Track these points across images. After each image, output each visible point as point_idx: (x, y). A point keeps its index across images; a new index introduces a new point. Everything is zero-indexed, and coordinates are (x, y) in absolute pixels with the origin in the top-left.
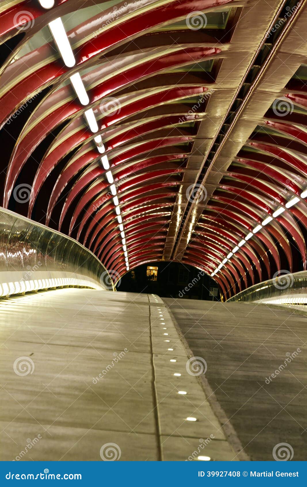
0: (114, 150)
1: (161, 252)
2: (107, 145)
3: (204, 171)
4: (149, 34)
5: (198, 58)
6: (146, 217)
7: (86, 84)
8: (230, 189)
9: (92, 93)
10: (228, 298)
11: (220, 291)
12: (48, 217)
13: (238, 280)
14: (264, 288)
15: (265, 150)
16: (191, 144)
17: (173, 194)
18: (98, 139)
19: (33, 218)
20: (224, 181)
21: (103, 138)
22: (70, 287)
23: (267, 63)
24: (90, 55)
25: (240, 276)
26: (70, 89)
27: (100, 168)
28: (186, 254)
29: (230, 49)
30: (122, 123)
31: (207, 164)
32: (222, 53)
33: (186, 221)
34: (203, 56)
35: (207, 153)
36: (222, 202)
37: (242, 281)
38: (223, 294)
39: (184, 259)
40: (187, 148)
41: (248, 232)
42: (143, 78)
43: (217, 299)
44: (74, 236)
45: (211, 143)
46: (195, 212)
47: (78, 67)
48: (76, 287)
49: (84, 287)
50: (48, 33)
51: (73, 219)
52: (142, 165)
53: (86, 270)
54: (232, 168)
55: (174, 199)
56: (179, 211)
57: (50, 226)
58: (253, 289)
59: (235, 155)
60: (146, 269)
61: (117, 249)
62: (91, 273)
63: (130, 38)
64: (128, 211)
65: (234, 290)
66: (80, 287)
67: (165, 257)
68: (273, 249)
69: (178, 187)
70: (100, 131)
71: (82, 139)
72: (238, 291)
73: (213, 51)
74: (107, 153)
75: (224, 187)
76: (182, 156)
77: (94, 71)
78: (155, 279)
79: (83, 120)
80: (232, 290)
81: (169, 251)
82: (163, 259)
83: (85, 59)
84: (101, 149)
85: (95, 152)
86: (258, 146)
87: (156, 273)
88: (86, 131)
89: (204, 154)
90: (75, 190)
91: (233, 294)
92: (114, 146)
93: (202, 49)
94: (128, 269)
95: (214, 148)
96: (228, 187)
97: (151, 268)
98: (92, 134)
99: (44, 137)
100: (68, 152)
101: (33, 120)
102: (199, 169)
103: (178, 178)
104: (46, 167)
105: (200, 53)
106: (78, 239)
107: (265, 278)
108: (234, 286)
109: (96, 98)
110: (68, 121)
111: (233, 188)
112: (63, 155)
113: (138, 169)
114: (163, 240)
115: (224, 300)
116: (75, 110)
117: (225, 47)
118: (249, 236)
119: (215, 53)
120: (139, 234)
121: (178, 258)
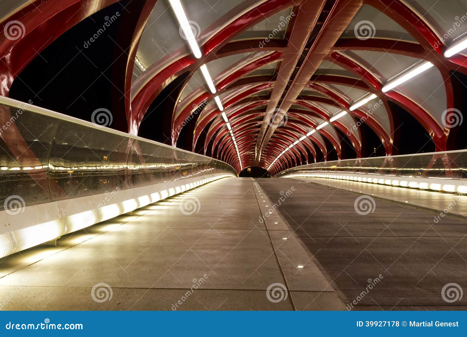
0: (236, 135)
1: (252, 164)
2: (234, 133)
3: (263, 139)
4: (245, 99)
5: (260, 105)
6: (246, 154)
7: (227, 115)
8: (272, 144)
9: (229, 118)
10: (273, 176)
11: (270, 174)
12: (218, 156)
13: (276, 171)
14: (283, 173)
15: (282, 131)
16: (259, 131)
17: (254, 146)
18: (231, 132)
19: (213, 157)
20: (270, 141)
21: (233, 131)
22: (226, 177)
23: (281, 104)
24: (228, 107)
25: (276, 169)
26: (222, 117)
27: (232, 140)
28: (259, 164)
29: (270, 101)
30: (238, 126)
31: (264, 137)
32: (268, 102)
33: (259, 154)
34: (262, 104)
35: (264, 133)
36: (270, 148)
37: (277, 171)
38: (271, 175)
39: (258, 165)
40: (258, 132)
41: (278, 156)
42: (244, 112)
43: (270, 177)
44: (225, 161)
45: (265, 130)
46: (261, 151)
47: (224, 110)
48: (227, 177)
49: (230, 177)
50: (214, 101)
51: (225, 157)
52: (244, 138)
53: (230, 172)
54: (272, 137)
55: (255, 148)
56: (256, 151)
57: (218, 159)
58: (281, 173)
59: (273, 133)
60: (247, 169)
61: (238, 164)
62: (231, 172)
63: (239, 100)
64: (241, 153)
65: (275, 174)
66: (229, 177)
67: (253, 165)
68: (286, 161)
69: (256, 144)
70: (232, 129)
71: (226, 132)
72: (276, 174)
73: (265, 102)
74: (234, 136)
75: (270, 143)
76: (256, 135)
77: (229, 111)
78: (250, 172)
79: (226, 126)
80: (274, 174)
81: (254, 164)
82: (252, 166)
83: (226, 108)
84: (232, 135)
85: (230, 136)
86: (280, 130)
87: (250, 170)
88: (227, 130)
89: (263, 134)
90: (225, 147)
91: (274, 175)
92: (236, 133)
93: (261, 102)
94: (242, 170)
95: (266, 132)
96: (271, 143)
97: (249, 169)
98: (229, 130)
99: (215, 132)
100: (222, 136)
101: (212, 127)
102: (262, 138)
103: (256, 141)
104: (216, 142)
105: (261, 103)
106: (227, 162)
107: (284, 169)
108: (274, 173)
109: (230, 120)
110: (222, 127)
111: (272, 143)
112: (221, 138)
113: (243, 140)
114: (252, 160)
115: (272, 177)
116: (224, 124)
117: (269, 101)
118: (278, 157)
119: (265, 103)
120: (244, 159)
121: (257, 165)
